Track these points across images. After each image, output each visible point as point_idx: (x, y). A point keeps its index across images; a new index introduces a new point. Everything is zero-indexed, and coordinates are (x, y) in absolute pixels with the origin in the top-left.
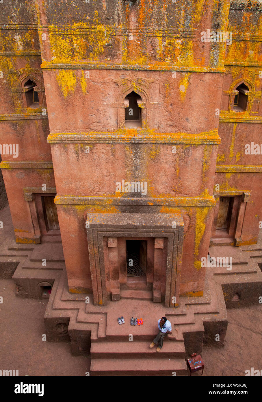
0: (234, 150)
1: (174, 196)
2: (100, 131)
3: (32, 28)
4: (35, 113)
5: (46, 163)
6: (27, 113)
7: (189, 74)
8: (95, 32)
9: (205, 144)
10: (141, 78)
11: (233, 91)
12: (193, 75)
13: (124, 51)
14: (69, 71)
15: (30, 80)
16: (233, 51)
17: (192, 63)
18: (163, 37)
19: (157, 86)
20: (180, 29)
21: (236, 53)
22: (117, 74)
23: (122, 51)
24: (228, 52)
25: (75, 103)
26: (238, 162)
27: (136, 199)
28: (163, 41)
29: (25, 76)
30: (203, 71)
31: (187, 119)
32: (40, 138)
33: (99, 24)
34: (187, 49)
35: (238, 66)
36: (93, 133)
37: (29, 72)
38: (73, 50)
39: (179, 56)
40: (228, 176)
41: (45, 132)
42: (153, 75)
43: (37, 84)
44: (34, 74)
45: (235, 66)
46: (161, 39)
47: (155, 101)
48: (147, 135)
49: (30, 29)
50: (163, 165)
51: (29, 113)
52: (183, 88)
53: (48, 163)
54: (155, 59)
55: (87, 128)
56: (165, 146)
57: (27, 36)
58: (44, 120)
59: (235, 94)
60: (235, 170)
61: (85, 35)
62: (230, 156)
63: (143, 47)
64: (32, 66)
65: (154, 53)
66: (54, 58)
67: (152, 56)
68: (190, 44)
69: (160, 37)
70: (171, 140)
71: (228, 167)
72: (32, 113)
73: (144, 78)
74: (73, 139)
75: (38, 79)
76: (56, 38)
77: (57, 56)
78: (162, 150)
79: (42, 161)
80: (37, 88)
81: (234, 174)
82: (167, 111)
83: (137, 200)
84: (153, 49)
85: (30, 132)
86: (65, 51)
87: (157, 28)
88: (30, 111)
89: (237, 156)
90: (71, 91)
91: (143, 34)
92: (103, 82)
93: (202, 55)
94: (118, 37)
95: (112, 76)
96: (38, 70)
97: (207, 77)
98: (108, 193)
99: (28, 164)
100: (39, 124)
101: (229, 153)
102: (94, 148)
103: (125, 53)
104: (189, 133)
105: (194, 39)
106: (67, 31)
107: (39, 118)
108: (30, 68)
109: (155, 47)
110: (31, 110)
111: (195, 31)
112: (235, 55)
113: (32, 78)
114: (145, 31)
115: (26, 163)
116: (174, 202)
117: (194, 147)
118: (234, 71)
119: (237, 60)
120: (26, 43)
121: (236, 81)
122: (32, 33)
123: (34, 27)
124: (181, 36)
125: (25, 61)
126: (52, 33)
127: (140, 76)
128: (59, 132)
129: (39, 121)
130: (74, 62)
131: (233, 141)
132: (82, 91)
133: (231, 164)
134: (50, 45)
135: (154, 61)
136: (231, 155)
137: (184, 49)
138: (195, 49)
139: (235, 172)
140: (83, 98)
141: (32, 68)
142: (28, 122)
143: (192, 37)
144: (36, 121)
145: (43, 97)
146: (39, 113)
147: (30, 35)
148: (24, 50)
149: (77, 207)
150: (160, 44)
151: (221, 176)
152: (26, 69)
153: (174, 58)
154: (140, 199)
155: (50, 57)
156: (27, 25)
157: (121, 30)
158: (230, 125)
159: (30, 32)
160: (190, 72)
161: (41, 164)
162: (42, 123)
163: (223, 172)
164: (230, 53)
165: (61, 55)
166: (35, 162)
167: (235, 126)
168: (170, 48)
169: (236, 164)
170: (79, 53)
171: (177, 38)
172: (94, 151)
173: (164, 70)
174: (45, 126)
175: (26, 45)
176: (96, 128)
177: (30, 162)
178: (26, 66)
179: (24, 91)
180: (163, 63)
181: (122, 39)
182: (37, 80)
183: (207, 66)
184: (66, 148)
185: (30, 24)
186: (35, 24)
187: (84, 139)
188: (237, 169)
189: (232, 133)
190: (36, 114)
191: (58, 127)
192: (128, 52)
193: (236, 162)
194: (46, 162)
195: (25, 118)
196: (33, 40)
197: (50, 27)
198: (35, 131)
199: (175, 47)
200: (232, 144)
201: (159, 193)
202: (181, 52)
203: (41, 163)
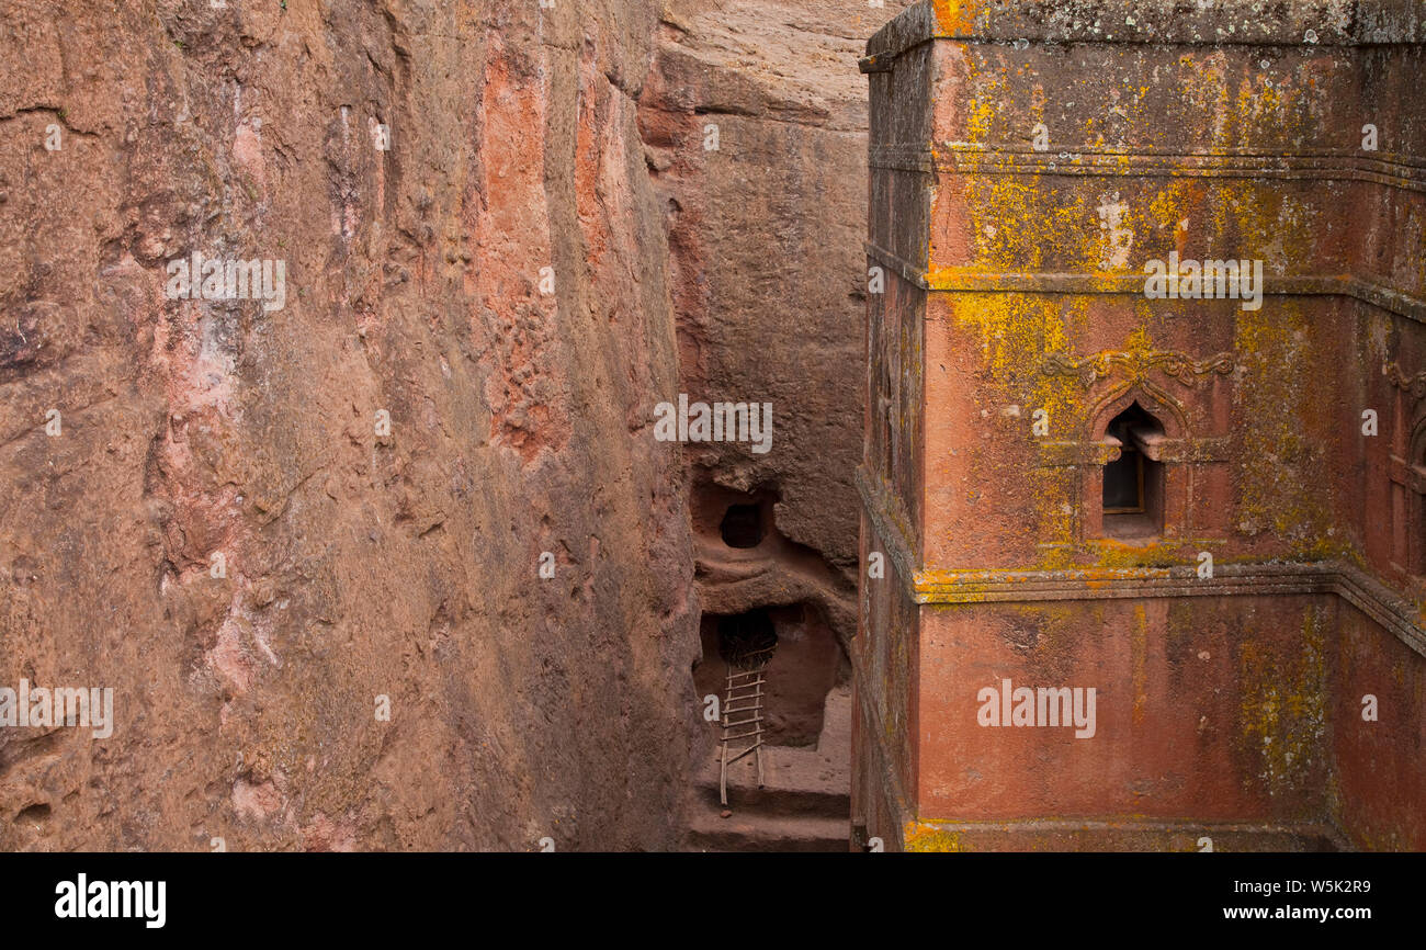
3: (1191, 172)
4: (1141, 566)
5: (1160, 831)
6: (1095, 565)
15: (1135, 405)
29: (1116, 387)
32: (1144, 697)
37: (1141, 368)
41: (1177, 662)
43: (1171, 426)
44: (1160, 379)
49: (1182, 176)
51: (1109, 565)
53: (1172, 827)
57: (1161, 204)
58: (1186, 604)
64: (1161, 340)
72: (1125, 567)
75: (1180, 403)
79: (1136, 816)
80: (1169, 446)
85: (1100, 664)
88: (1117, 555)
96: (1184, 360)
99: (1065, 833)
100: (1152, 622)
107: (1162, 592)
108: (1150, 350)
110: (1123, 551)
113: (1152, 397)
115: (1056, 829)
120: (1146, 238)
122: (1184, 191)
123: (1203, 168)
125: (1130, 316)
129: (1152, 605)
141: (1155, 351)
142: (1099, 610)
144: (1139, 607)
145: (1190, 489)
146: (1158, 567)
147: (1175, 199)
148: (1134, 268)
152: (1128, 356)
156: (1172, 158)
159: (1175, 188)
161: (1134, 833)
162: (1168, 615)
166: (1103, 825)
174: (1182, 631)
175: (1147, 246)
177: (1075, 825)
178: (1132, 340)
179: (1103, 461)
182: (1170, 408)
185: (1187, 155)
186: (1208, 156)
190: (1146, 572)
194: (1159, 822)
195: (1091, 594)
196: (1184, 224)
198: (1127, 657)
203: (1134, 826)
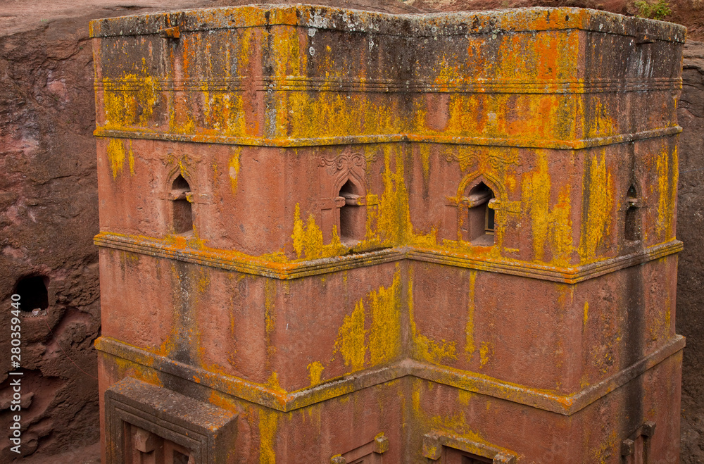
0: (474, 335)
1: (229, 374)
2: (148, 235)
7: (240, 148)
8: (143, 86)
9: (262, 276)
10: (187, 153)
11: (464, 199)
12: (245, 151)
13: (171, 113)
14: (119, 140)
16: (458, 114)
17: (243, 131)
18: (210, 91)
19: (205, 168)
20: (227, 78)
21: (463, 118)
22: (165, 147)
23: (169, 113)
24: (450, 117)
25: (123, 188)
26: (484, 366)
27: (181, 364)
28: (210, 97)
30: (254, 143)
31: (241, 226)
33: (148, 76)
34: (237, 109)
35: (468, 145)
36: (141, 236)
38: (124, 112)
39: (229, 120)
40: (464, 398)
42: (200, 148)
45: (463, 145)
46: (206, 94)
47: (204, 192)
48: (196, 249)
50: (214, 306)
52: (233, 171)
54: (203, 125)
55: (136, 228)
56: (217, 273)
59: (468, 204)
60: (475, 385)
61: (134, 92)
62: (467, 349)
63: (190, 108)
65: (201, 116)
66: (107, 122)
67: (199, 120)
68: (240, 100)
69: (206, 91)
70: (219, 261)
71: (459, 375)
73: (191, 154)
74: (117, 243)
76: (109, 96)
77: (110, 119)
78: (212, 278)
81: (476, 397)
82: (218, 210)
83: (182, 367)
84: (200, 110)
86: (117, 112)
87: (201, 78)
89: (483, 352)
90: (120, 170)
91: (189, 88)
92: (150, 158)
93: (256, 117)
94: (165, 93)
95: (159, 151)
97: (263, 154)
98: (154, 345)
101: (466, 342)
102: (140, 261)
103: (172, 117)
104: (246, 253)
105: (244, 93)
106: (119, 86)
109: (201, 106)
111: (244, 80)
112: (463, 123)
114: (190, 83)
116: (227, 384)
117: (252, 281)
118: (463, 155)
119: (466, 132)
121: (466, 178)
124: (229, 88)
126: (106, 89)
127: (188, 150)
128: (108, 230)
130: (124, 128)
131: (471, 312)
132: (130, 170)
133: (471, 370)
134: (104, 104)
135: (201, 129)
136: (470, 348)
137: (233, 108)
138: (245, 108)
139: (477, 391)
140: (131, 180)
143: (240, 90)
149: (118, 361)
150: (207, 101)
151: (450, 394)
153: (223, 125)
154: (185, 366)
155: (104, 120)
157: (167, 84)
158: (462, 272)
160: (241, 145)
163: (451, 385)
164: (453, 119)
165: (113, 118)
167: (473, 277)
168: (217, 108)
169: (481, 371)
170: (129, 115)
171: (224, 91)
172: (140, 267)
173: (209, 141)
176: (144, 230)
180: (212, 131)
181: (168, 95)
183: (262, 136)
184: (112, 256)
187: (128, 245)
188: (481, 384)
189: (467, 294)
191: (107, 222)
192: (175, 115)
193: (481, 367)
197: (104, 80)
199: (223, 106)
200: (470, 318)
201: (211, 362)
202: (231, 114)
